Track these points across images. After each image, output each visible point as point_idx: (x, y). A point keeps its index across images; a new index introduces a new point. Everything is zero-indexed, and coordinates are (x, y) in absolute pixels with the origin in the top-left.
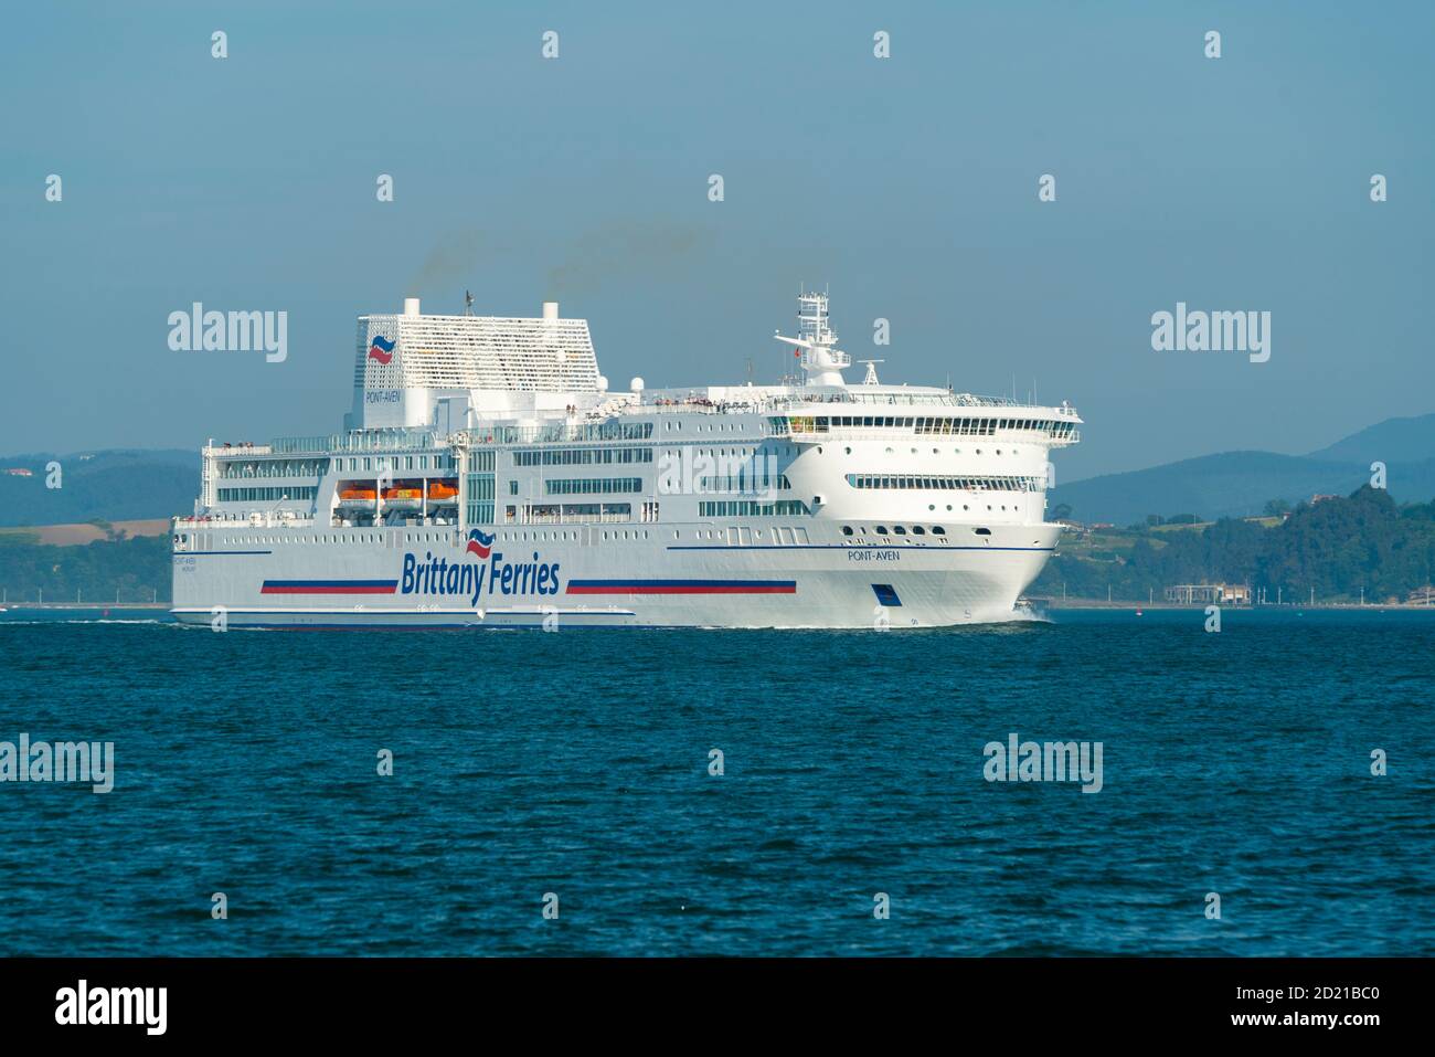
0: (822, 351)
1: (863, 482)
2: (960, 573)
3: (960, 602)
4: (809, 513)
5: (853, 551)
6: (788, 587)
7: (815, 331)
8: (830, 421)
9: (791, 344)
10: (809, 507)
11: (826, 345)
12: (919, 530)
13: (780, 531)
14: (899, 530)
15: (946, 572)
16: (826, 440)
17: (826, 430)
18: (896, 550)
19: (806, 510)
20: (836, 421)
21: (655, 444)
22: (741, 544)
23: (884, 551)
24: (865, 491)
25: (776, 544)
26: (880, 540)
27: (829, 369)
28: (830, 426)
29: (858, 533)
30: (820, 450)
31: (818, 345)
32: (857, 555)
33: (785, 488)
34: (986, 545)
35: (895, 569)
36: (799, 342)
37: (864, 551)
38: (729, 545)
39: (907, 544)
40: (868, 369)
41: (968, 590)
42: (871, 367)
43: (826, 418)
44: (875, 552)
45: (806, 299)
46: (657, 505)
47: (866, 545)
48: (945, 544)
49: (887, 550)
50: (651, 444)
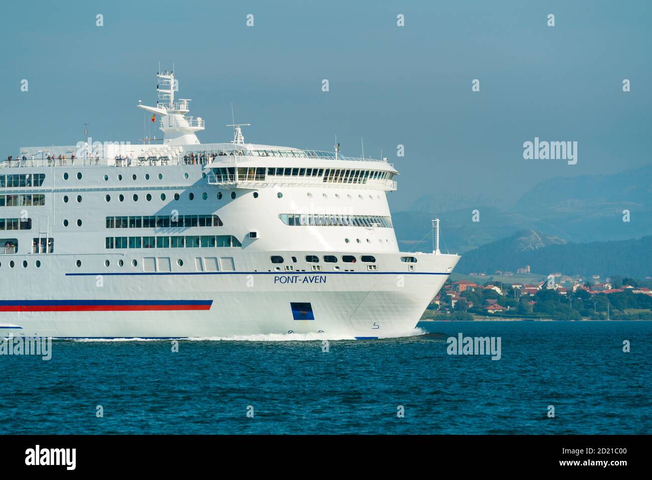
0: (180, 117)
1: (293, 221)
2: (382, 293)
3: (371, 317)
4: (240, 245)
5: (280, 276)
6: (205, 305)
7: (169, 101)
8: (267, 171)
9: (150, 112)
10: (241, 240)
11: (182, 113)
12: (349, 259)
13: (204, 260)
14: (330, 259)
15: (368, 292)
16: (262, 186)
17: (263, 178)
18: (323, 275)
19: (237, 243)
20: (272, 171)
21: (49, 191)
22: (158, 271)
23: (312, 276)
24: (295, 228)
25: (197, 271)
26: (309, 266)
27: (188, 132)
28: (266, 175)
29: (288, 262)
30: (256, 195)
31: (174, 112)
32: (283, 280)
33: (216, 225)
34: (411, 271)
35: (319, 290)
36: (156, 110)
37: (291, 276)
38: (145, 271)
39: (337, 270)
40: (236, 131)
41: (383, 307)
42: (239, 129)
43: (265, 168)
44: (302, 276)
45: (162, 76)
46: (51, 240)
47: (294, 271)
48: (373, 270)
49: (315, 275)
50: (44, 191)
